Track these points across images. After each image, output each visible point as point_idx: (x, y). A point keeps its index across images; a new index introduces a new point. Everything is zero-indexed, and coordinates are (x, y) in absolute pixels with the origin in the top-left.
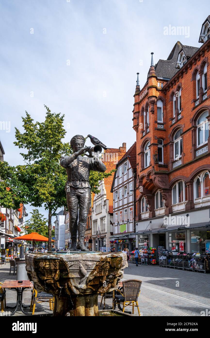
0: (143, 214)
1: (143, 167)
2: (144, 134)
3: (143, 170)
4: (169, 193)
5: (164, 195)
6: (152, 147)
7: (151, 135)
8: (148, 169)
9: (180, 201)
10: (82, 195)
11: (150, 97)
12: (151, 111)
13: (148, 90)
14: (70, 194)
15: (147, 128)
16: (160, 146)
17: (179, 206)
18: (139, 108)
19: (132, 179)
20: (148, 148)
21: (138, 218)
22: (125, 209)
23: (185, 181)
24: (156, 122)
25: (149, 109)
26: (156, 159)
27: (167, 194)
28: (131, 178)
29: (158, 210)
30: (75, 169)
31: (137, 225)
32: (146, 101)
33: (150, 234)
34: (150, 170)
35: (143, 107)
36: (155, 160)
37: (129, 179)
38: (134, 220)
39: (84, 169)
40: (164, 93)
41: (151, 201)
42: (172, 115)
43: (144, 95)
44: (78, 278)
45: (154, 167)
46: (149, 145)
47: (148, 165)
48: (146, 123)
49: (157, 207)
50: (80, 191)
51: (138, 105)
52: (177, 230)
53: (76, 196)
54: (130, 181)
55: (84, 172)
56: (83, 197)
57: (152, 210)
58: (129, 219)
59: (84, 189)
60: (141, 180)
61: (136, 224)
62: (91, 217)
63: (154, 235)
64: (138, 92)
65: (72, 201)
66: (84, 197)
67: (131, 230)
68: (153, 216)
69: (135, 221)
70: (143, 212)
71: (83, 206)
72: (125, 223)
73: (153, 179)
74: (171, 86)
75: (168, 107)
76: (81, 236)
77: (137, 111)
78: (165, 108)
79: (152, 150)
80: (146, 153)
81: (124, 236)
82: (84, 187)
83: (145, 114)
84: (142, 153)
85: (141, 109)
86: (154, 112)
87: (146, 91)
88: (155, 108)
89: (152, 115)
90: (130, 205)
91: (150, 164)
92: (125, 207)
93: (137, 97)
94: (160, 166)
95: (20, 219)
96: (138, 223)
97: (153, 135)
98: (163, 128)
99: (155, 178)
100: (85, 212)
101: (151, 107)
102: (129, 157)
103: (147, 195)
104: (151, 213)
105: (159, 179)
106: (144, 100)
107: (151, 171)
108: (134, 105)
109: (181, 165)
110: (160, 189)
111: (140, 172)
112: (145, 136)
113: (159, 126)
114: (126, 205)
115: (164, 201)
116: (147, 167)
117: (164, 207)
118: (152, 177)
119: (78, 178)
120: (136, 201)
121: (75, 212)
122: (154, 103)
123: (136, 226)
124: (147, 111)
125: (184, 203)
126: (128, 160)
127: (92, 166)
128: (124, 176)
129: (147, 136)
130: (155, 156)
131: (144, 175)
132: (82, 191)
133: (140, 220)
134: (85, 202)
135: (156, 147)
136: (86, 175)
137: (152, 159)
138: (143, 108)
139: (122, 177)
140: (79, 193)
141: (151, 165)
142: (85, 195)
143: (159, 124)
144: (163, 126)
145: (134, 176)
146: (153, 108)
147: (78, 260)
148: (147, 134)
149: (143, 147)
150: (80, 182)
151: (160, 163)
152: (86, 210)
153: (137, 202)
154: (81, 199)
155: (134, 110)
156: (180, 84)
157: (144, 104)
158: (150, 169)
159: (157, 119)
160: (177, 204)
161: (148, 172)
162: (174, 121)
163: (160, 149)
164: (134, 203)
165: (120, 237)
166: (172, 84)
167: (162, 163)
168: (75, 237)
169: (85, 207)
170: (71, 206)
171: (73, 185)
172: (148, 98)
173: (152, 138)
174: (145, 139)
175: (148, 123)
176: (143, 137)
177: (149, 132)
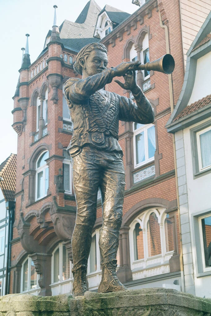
1: (33, 198)
2: (37, 138)
3: (33, 203)
6: (54, 162)
7: (51, 141)
8: (43, 201)
11: (50, 75)
12: (53, 99)
13: (47, 63)
15: (43, 127)
16: (66, 162)
18: (28, 92)
24: (60, 119)
25: (48, 96)
26: (61, 184)
29: (57, 285)
32: (43, 80)
34: (47, 204)
35: (36, 92)
36: (59, 185)
43: (38, 72)
45: (55, 198)
46: (47, 156)
47: (43, 194)
48: (41, 119)
49: (56, 280)
51: (26, 86)
57: (45, 285)
60: (26, 223)
64: (27, 66)
73: (54, 222)
77: (25, 97)
79: (52, 168)
80: (38, 171)
83: (39, 102)
84: (32, 172)
85: (31, 94)
86: (57, 100)
87: (42, 65)
88: (60, 95)
89: (53, 107)
91: (46, 193)
93: (24, 73)
94: (68, 197)
97: (56, 141)
99: (57, 219)
101: (52, 91)
103: (37, 255)
104: (44, 291)
105: (65, 221)
106: (38, 79)
107: (49, 205)
111: (27, 207)
112: (38, 141)
113: (65, 126)
116: (40, 198)
118: (51, 217)
120: (12, 268)
122: (57, 86)
124: (43, 98)
129: (42, 142)
130: (58, 179)
131: (33, 213)
135: (60, 163)
137: (52, 183)
141: (50, 195)
143: (65, 122)
146: (56, 95)
148: (42, 138)
149: (34, 161)
155: (17, 95)
157: (38, 86)
158: (48, 202)
159: (61, 113)
160: (97, 272)
161: (43, 209)
164: (7, 272)
172: (47, 77)
173: (53, 145)
174: (38, 148)
175: (45, 120)
176: (34, 142)
177: (47, 135)
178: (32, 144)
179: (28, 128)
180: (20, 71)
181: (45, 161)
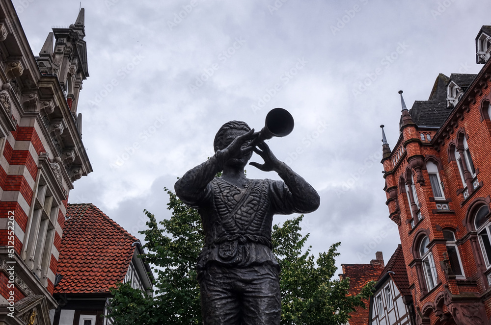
1: (425, 289)
2: (413, 225)
3: (426, 295)
6: (435, 247)
7: (427, 225)
8: (436, 292)
10: (249, 288)
11: (410, 158)
12: (419, 181)
13: (405, 147)
15: (417, 212)
16: (450, 244)
18: (394, 181)
20: (426, 250)
24: (431, 199)
25: (413, 179)
26: (449, 270)
28: (403, 317)
32: (406, 165)
34: (440, 294)
36: (447, 272)
37: (400, 320)
39: (252, 206)
40: (436, 149)
42: (460, 184)
43: (399, 158)
45: (447, 287)
46: (428, 243)
48: (413, 204)
50: (240, 274)
53: (229, 294)
56: (254, 294)
59: (256, 268)
60: (425, 318)
64: (388, 155)
66: (256, 295)
73: (452, 313)
74: (446, 136)
75: (449, 170)
77: (393, 186)
78: (443, 174)
79: (436, 253)
80: (424, 260)
82: (254, 260)
83: (407, 189)
84: (418, 263)
85: (398, 181)
86: (423, 181)
87: (402, 150)
88: (425, 175)
89: (421, 189)
91: (438, 281)
93: (387, 162)
94: (461, 283)
97: (432, 224)
98: (447, 208)
101: (417, 174)
102: (392, 274)
106: (401, 165)
107: (443, 295)
108: (385, 177)
111: (421, 300)
112: (416, 227)
113: (439, 206)
118: (448, 308)
119: (235, 234)
122: (420, 167)
124: (410, 183)
126: (391, 281)
128: (388, 313)
129: (420, 227)
130: (445, 264)
132: (248, 277)
135: (443, 247)
137: (439, 270)
138: (402, 179)
139: (385, 316)
140: (238, 283)
141: (441, 283)
143: (438, 202)
144: (447, 205)
145: (409, 311)
146: (421, 176)
148: (418, 223)
149: (417, 249)
150: (242, 246)
151: (458, 277)
154: (247, 304)
156: (462, 131)
157: (402, 173)
158: (441, 292)
159: (432, 194)
161: (438, 299)
162: (466, 195)
163: (451, 251)
166: (447, 132)
167: (462, 277)
171: (219, 256)
172: (408, 161)
173: (431, 229)
175: (417, 205)
176: (411, 230)
177: (422, 220)
178: (411, 233)
179: (403, 216)
180: (382, 162)
181: (427, 247)
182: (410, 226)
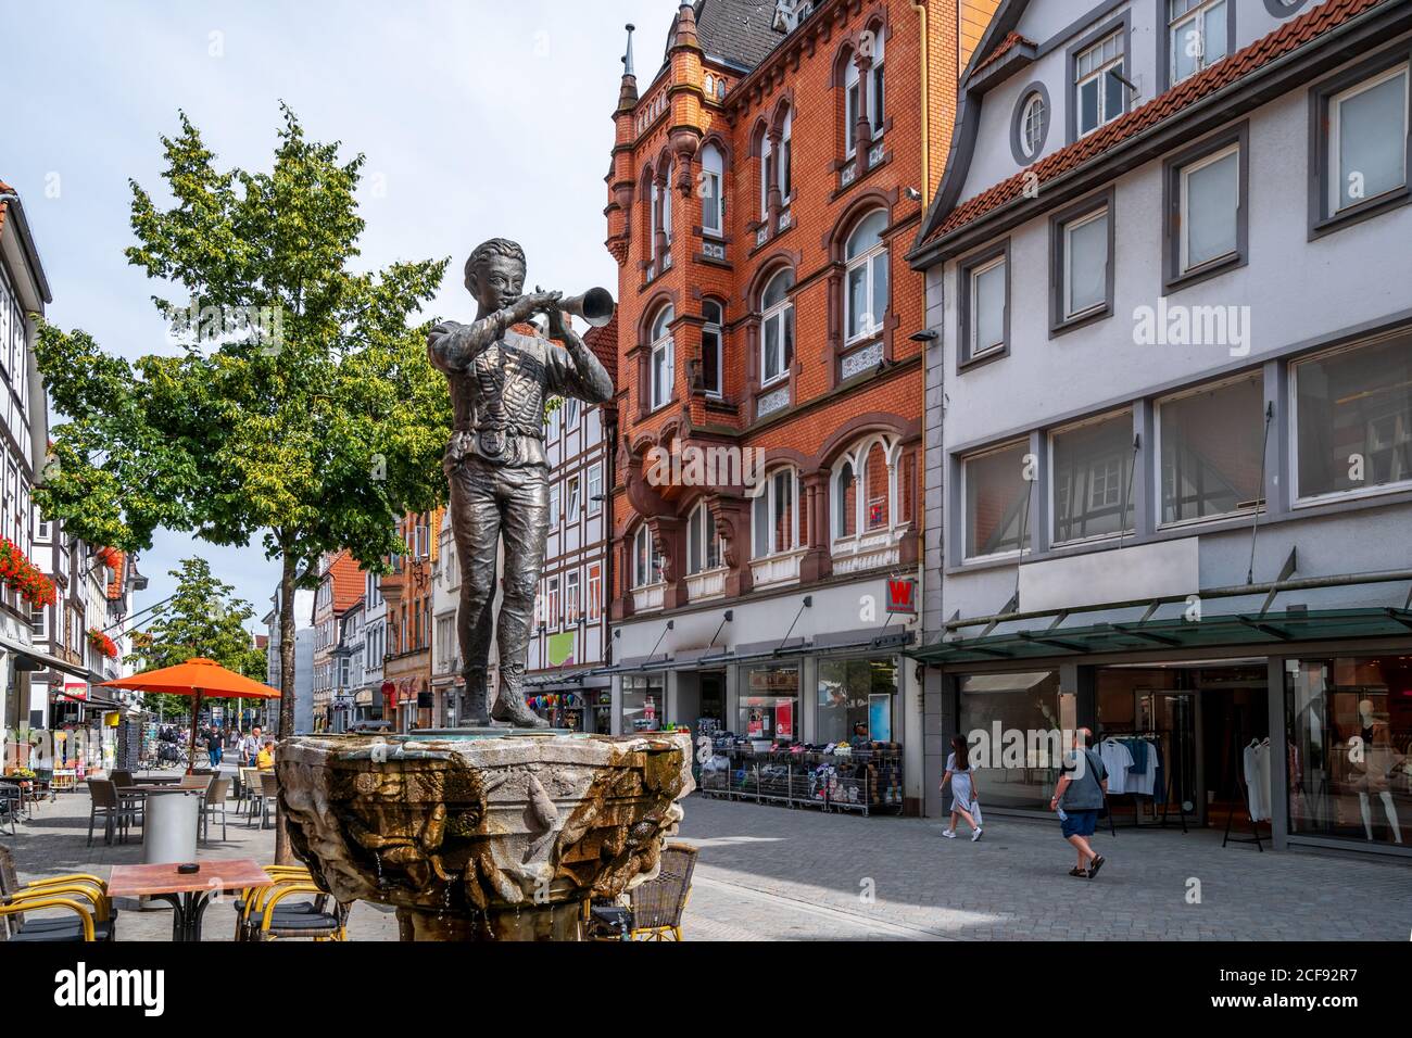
0: (642, 591)
1: (647, 405)
2: (651, 274)
3: (646, 416)
4: (743, 515)
5: (723, 519)
6: (683, 329)
7: (677, 282)
8: (665, 414)
9: (780, 547)
10: (517, 493)
11: (676, 128)
12: (681, 186)
13: (669, 98)
14: (470, 488)
15: (663, 250)
16: (711, 328)
17: (778, 565)
18: (632, 168)
19: (598, 453)
20: (664, 331)
21: (620, 609)
22: (569, 572)
23: (800, 472)
24: (697, 231)
25: (672, 178)
26: (698, 378)
27: (735, 519)
28: (594, 448)
29: (698, 578)
30: (489, 382)
31: (618, 634)
32: (661, 142)
33: (666, 672)
34: (672, 419)
35: (649, 167)
36: (693, 381)
37: (588, 451)
38: (604, 615)
39: (526, 384)
40: (729, 121)
41: (672, 545)
42: (757, 212)
43: (652, 119)
44: (522, 835)
45: (687, 409)
46: (670, 318)
47: (666, 399)
48: (660, 231)
49: (696, 569)
50: (508, 476)
51: (627, 154)
52: (771, 657)
53: (492, 498)
54: (590, 457)
55: (527, 397)
56: (522, 502)
57: (677, 578)
58: (585, 613)
59: (527, 469)
60: (636, 457)
61: (614, 630)
62: (426, 599)
63: (683, 676)
64: (630, 105)
65: (478, 519)
66: (526, 502)
67: (594, 654)
68: (681, 602)
69: (609, 618)
70: (639, 584)
71: (523, 538)
72: (569, 627)
74: (755, 96)
75: (744, 177)
76: (515, 665)
77: (627, 179)
78: (731, 181)
79: (682, 343)
80: (655, 349)
81: (566, 681)
82: (526, 460)
83: (655, 195)
84: (643, 350)
85: (639, 172)
86: (690, 189)
87: (660, 105)
88: (695, 175)
89: (682, 203)
90: (590, 554)
91: (672, 395)
92: (570, 561)
93: (625, 120)
94: (711, 406)
95: (114, 600)
96: (623, 629)
97: (687, 283)
98: (721, 256)
100: (529, 564)
101: (681, 168)
103: (658, 519)
104: (674, 587)
106: (652, 138)
107: (675, 423)
108: (614, 154)
109: (786, 408)
110: (710, 498)
111: (635, 424)
112: (655, 281)
113: (707, 249)
114: (573, 554)
115: (723, 545)
116: (661, 406)
117: (723, 567)
119: (503, 421)
120: (617, 542)
121: (487, 564)
122: (690, 155)
123: (615, 642)
124: (663, 182)
125: (796, 555)
127: (555, 373)
128: (566, 436)
129: (661, 284)
130: (692, 366)
131: (647, 437)
132: (517, 479)
133: (630, 616)
134: (528, 523)
135: (697, 332)
136: (534, 412)
137: (680, 375)
138: (648, 170)
139: (560, 441)
140: (504, 486)
141: (678, 401)
142: (529, 493)
143: (708, 239)
144: (721, 249)
145: (608, 439)
146: (688, 175)
147: (525, 764)
148: (661, 274)
149: (647, 327)
150: (511, 439)
151: (710, 394)
152: (533, 557)
153: (617, 545)
154: (513, 512)
155: (612, 174)
156: (789, 95)
157: (651, 154)
158: (673, 416)
159: (700, 218)
160: (769, 556)
161: (665, 429)
162: (763, 237)
163: (709, 341)
164: (608, 550)
165: (552, 683)
166: (760, 90)
167: (717, 395)
168: (479, 670)
169: (528, 545)
170: (471, 536)
171: (482, 450)
172: (669, 133)
173: (683, 293)
174: (656, 296)
175: (668, 234)
176: (645, 284)
177: (670, 269)
178: (643, 289)
179: (634, 252)
180: (615, 117)
181: (668, 326)
182: (644, 276)
